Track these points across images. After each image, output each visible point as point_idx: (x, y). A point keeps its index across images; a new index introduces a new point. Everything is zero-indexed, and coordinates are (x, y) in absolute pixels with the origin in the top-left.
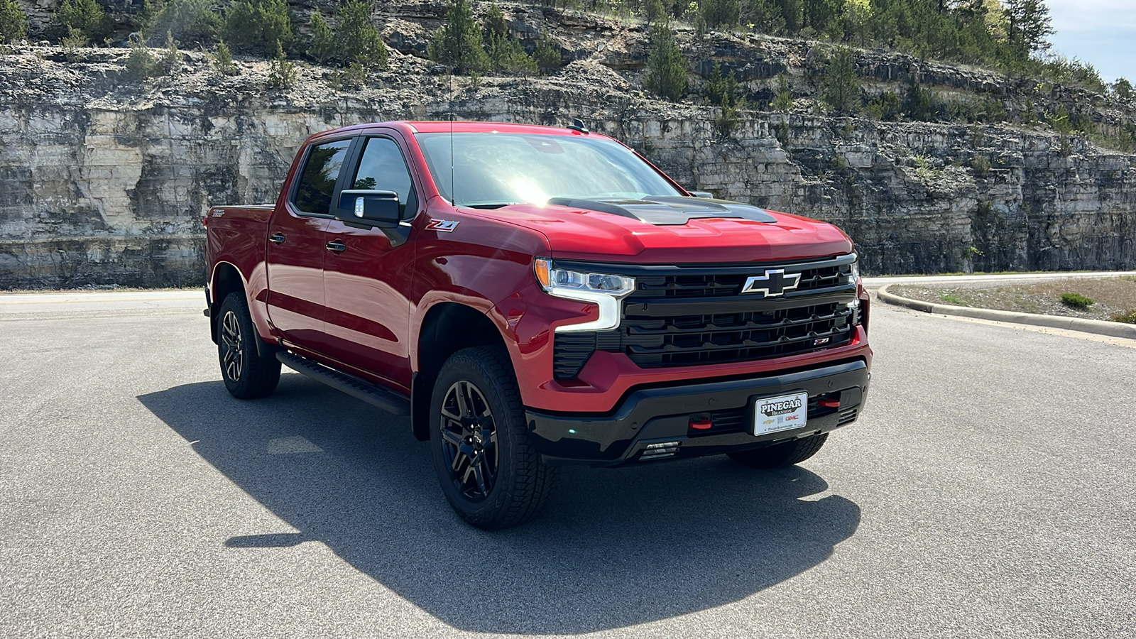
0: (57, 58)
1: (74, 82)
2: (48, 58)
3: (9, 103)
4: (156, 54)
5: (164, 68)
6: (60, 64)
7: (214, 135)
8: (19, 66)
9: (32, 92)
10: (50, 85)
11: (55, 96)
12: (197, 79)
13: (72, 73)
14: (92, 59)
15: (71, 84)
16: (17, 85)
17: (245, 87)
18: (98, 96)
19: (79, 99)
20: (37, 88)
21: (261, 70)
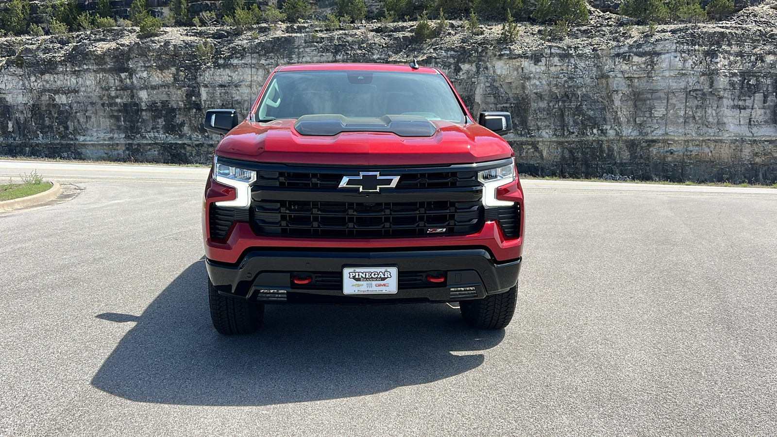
0: (377, 30)
1: (384, 45)
2: (372, 31)
3: (348, 59)
4: (433, 24)
5: (436, 33)
6: (379, 34)
7: (462, 76)
8: (356, 36)
9: (360, 52)
10: (371, 48)
11: (373, 54)
12: (455, 39)
13: (384, 39)
14: (396, 30)
15: (383, 46)
16: (354, 48)
17: (485, 42)
18: (396, 53)
19: (386, 55)
20: (364, 49)
21: (496, 30)
